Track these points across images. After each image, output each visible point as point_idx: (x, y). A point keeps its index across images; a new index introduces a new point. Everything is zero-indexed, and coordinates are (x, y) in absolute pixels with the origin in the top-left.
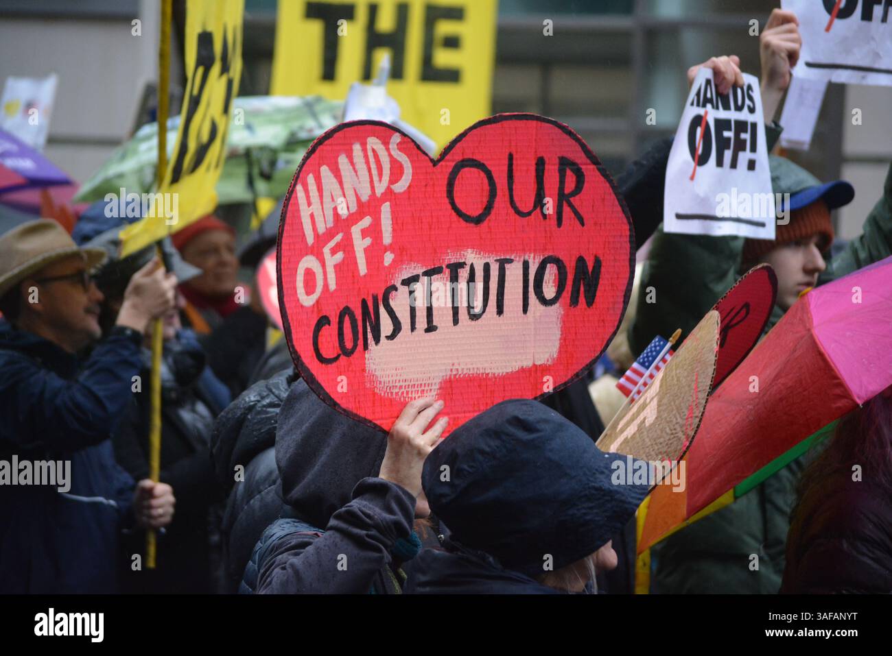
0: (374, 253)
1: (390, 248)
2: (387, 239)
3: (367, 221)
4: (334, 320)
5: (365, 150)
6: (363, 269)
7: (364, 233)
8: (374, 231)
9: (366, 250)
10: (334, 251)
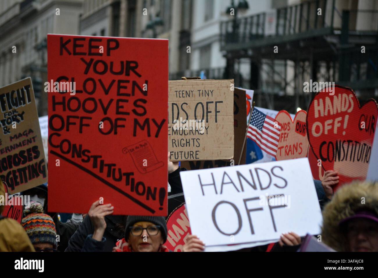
0: (340, 129)
1: (345, 130)
2: (345, 126)
3: (340, 119)
4: (327, 143)
5: (342, 96)
6: (335, 132)
7: (339, 122)
8: (342, 122)
9: (338, 128)
10: (329, 125)
